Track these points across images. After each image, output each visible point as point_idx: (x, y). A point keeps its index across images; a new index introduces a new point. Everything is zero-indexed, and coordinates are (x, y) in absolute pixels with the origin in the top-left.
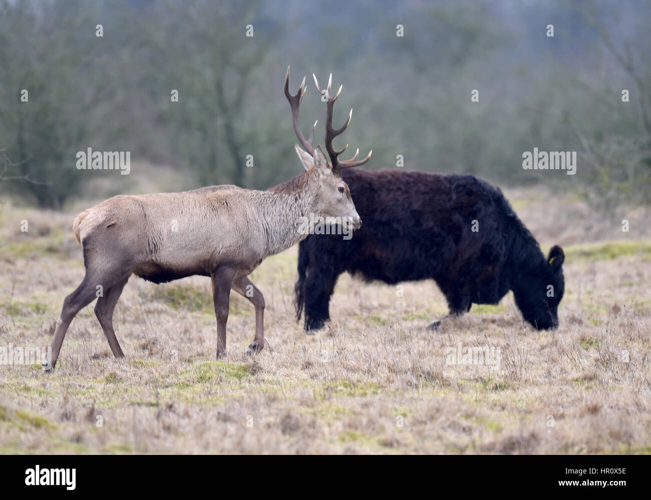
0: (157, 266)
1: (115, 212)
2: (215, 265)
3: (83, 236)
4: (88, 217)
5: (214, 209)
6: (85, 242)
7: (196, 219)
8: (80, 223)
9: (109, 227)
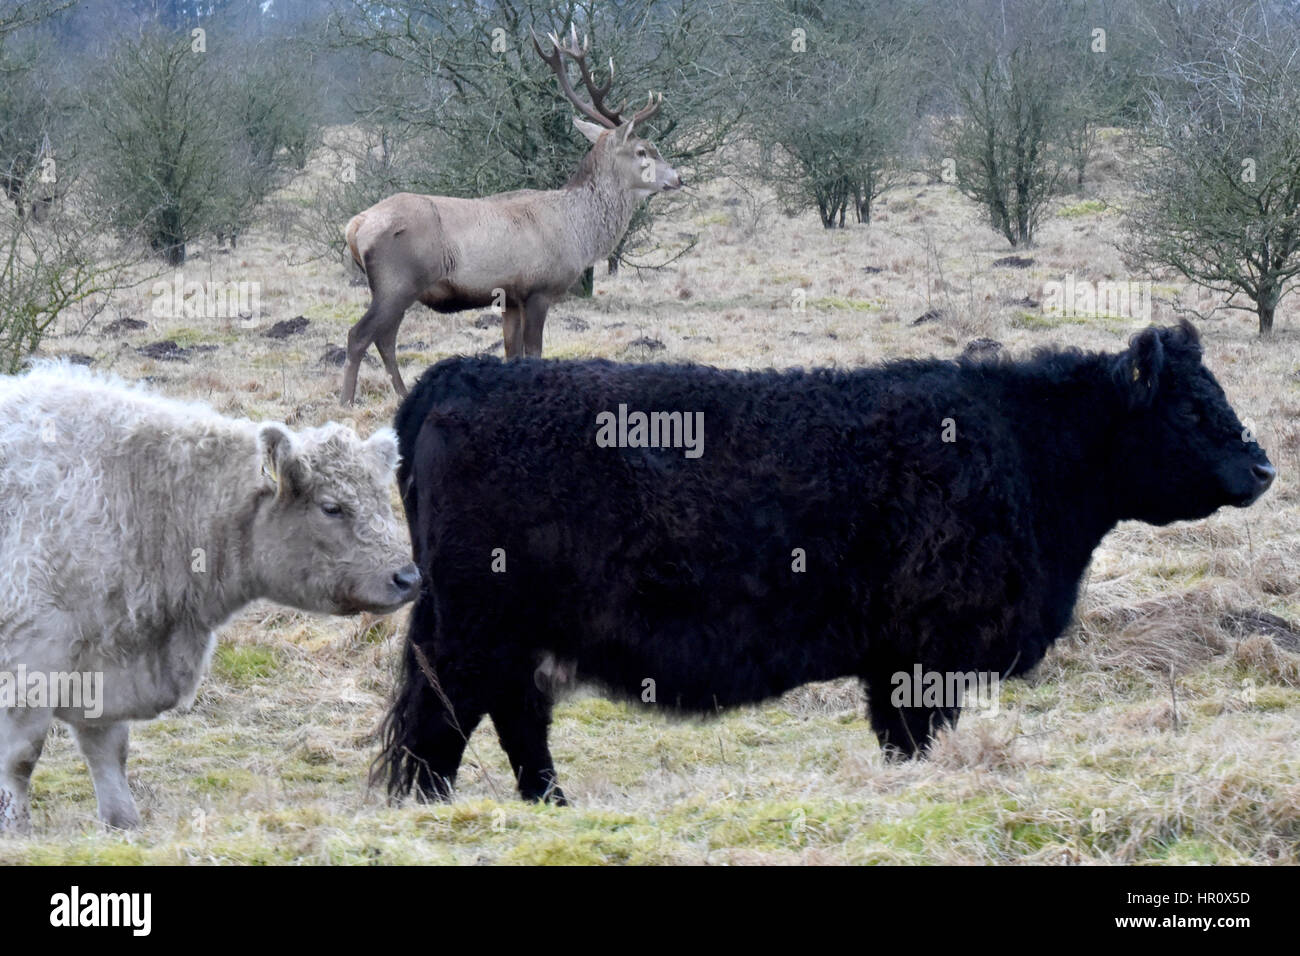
0: (451, 288)
1: (401, 214)
2: (525, 292)
3: (363, 248)
4: (367, 222)
5: (516, 221)
6: (368, 256)
7: (498, 233)
8: (357, 230)
9: (396, 235)
